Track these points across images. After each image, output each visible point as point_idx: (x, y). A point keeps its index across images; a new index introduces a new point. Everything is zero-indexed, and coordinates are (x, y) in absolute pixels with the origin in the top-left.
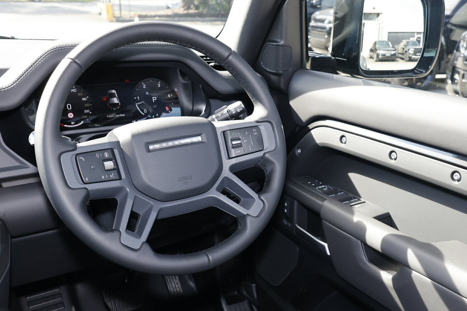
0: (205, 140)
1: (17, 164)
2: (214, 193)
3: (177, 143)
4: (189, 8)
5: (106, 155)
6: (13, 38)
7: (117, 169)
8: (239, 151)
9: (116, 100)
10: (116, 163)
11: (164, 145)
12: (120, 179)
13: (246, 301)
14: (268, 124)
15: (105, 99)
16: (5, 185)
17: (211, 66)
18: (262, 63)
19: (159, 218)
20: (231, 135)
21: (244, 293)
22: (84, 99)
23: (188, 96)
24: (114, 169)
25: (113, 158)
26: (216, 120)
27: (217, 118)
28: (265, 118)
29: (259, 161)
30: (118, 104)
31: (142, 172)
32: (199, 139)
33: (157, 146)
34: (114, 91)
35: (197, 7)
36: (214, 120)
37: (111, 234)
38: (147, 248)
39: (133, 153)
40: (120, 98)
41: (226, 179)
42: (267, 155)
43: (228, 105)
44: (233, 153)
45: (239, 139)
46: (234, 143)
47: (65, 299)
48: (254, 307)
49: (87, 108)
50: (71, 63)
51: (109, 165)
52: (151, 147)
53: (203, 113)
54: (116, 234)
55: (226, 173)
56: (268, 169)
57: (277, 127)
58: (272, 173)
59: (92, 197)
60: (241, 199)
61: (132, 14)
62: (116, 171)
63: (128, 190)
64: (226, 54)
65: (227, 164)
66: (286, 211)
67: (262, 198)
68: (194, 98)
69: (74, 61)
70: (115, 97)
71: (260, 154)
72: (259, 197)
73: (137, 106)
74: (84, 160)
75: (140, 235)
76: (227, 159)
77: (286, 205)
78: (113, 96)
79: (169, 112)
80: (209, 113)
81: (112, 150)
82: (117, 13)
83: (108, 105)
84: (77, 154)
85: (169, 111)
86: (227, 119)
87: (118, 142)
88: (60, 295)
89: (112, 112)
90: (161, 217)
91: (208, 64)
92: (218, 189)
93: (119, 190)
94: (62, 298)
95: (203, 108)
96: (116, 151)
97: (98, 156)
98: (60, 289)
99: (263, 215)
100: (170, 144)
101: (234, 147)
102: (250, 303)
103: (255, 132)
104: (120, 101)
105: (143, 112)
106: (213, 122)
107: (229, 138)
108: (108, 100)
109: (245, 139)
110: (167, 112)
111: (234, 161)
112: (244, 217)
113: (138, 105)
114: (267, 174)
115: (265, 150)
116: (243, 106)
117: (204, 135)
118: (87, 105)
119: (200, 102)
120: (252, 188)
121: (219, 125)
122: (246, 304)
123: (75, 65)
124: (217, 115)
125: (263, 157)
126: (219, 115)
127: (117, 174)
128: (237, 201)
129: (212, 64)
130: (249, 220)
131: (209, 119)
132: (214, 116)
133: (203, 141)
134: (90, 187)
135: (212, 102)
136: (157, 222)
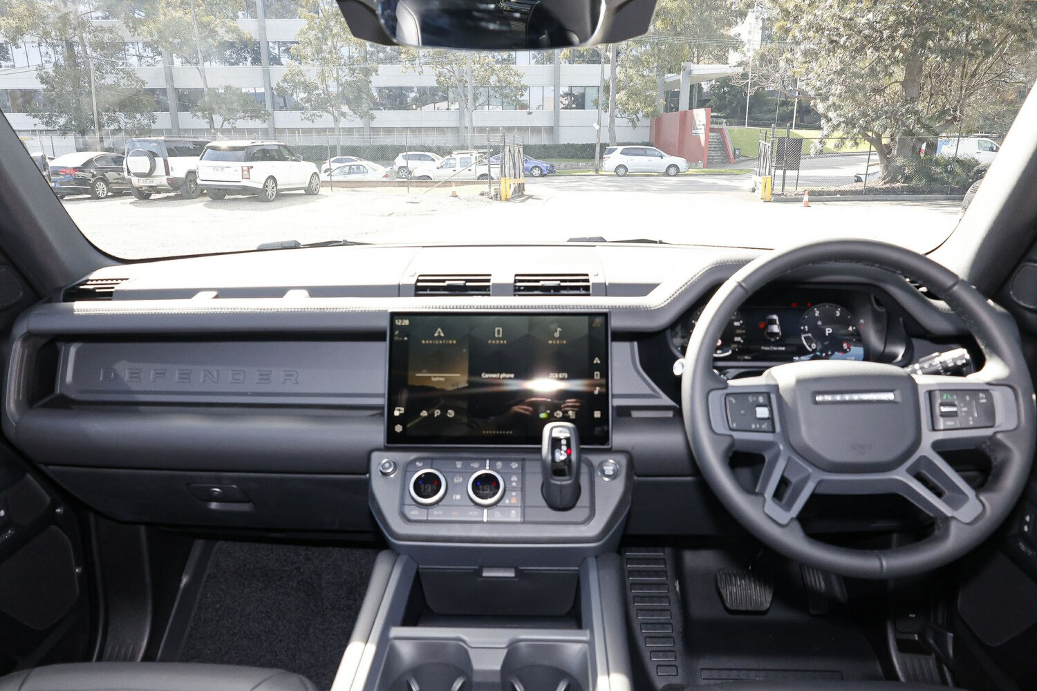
0: (899, 399)
1: (649, 392)
2: (901, 475)
3: (856, 397)
4: (894, 180)
5: (761, 399)
6: (661, 242)
7: (771, 419)
8: (951, 423)
9: (776, 329)
10: (771, 412)
11: (838, 398)
12: (773, 431)
13: (933, 655)
14: (1009, 390)
15: (762, 326)
16: (635, 414)
17: (922, 292)
18: (1011, 292)
19: (817, 492)
20: (942, 396)
21: (931, 641)
22: (736, 324)
23: (879, 332)
24: (768, 419)
25: (768, 404)
26: (920, 372)
27: (922, 368)
28: (1004, 379)
29: (985, 443)
30: (778, 334)
31: (803, 429)
32: (889, 396)
33: (828, 398)
34: (775, 317)
35: (907, 179)
36: (915, 372)
37: (753, 497)
38: (797, 526)
39: (795, 403)
40: (781, 326)
41: (923, 459)
42: (999, 436)
43: (941, 351)
44: (941, 423)
45: (953, 405)
46: (944, 409)
47: (669, 568)
48: (945, 669)
49: (738, 335)
50: (736, 288)
51: (762, 412)
52: (819, 398)
53: (900, 358)
54: (759, 499)
55: (925, 449)
56: (998, 457)
57: (1024, 395)
58: (1004, 464)
59: (737, 448)
60: (944, 492)
61: (800, 189)
62: (770, 422)
63: (781, 447)
64: (949, 282)
65: (929, 438)
66: (1026, 529)
67: (982, 498)
68: (889, 335)
69: (740, 285)
70: (776, 324)
71: (989, 432)
72: (977, 496)
73: (803, 339)
74: (734, 401)
75: (788, 507)
76: (930, 431)
77: (1028, 518)
78: (773, 322)
79: (847, 352)
80: (908, 361)
81: (768, 394)
82: (778, 190)
83: (765, 334)
84: (727, 395)
85: (848, 350)
86: (937, 373)
87: (777, 387)
88: (663, 561)
89: (769, 343)
90: (821, 491)
91: (916, 289)
92: (909, 471)
93: (770, 445)
94: (666, 566)
95: (900, 351)
96: (773, 397)
97: (750, 399)
98: (664, 552)
99: (980, 524)
100: (847, 397)
101: (944, 415)
102: (940, 661)
103: (983, 398)
104: (782, 330)
105: (810, 347)
106: (914, 376)
107: (938, 401)
108: (766, 327)
109: (964, 407)
110: (845, 351)
111: (940, 436)
112: (947, 520)
113: (805, 338)
114: (995, 463)
115: (998, 427)
116: (968, 356)
117: (897, 392)
118: (739, 331)
119: (897, 341)
120: (968, 480)
121: (923, 380)
122: (931, 661)
123: (740, 290)
124: (922, 365)
125: (992, 438)
126: (926, 365)
127: (770, 424)
128: (939, 494)
129: (924, 289)
130: (953, 526)
131: (908, 370)
132: (917, 366)
133: (897, 400)
134: (737, 435)
135: (916, 342)
136: (814, 497)
